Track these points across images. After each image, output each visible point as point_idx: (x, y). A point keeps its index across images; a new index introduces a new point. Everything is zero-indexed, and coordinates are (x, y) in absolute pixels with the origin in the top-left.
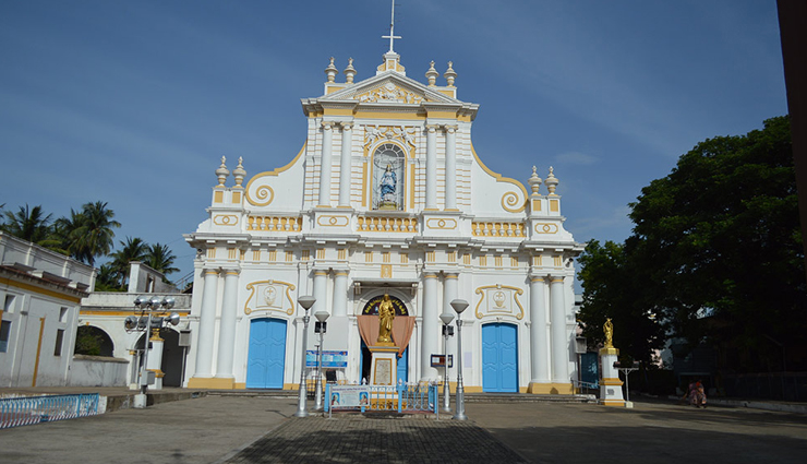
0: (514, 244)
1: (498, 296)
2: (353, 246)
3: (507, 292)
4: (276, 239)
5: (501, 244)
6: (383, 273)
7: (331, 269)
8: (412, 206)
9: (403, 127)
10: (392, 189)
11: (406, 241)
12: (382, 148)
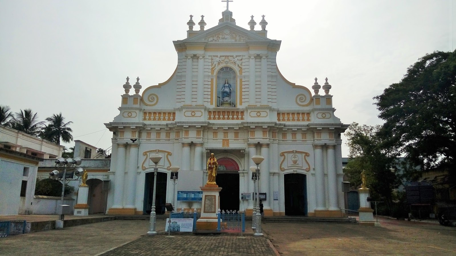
0: (304, 126)
1: (295, 157)
2: (205, 128)
3: (299, 155)
4: (159, 125)
5: (295, 126)
6: (223, 145)
7: (192, 142)
8: (241, 104)
9: (235, 56)
10: (229, 94)
11: (237, 124)
12: (222, 69)
